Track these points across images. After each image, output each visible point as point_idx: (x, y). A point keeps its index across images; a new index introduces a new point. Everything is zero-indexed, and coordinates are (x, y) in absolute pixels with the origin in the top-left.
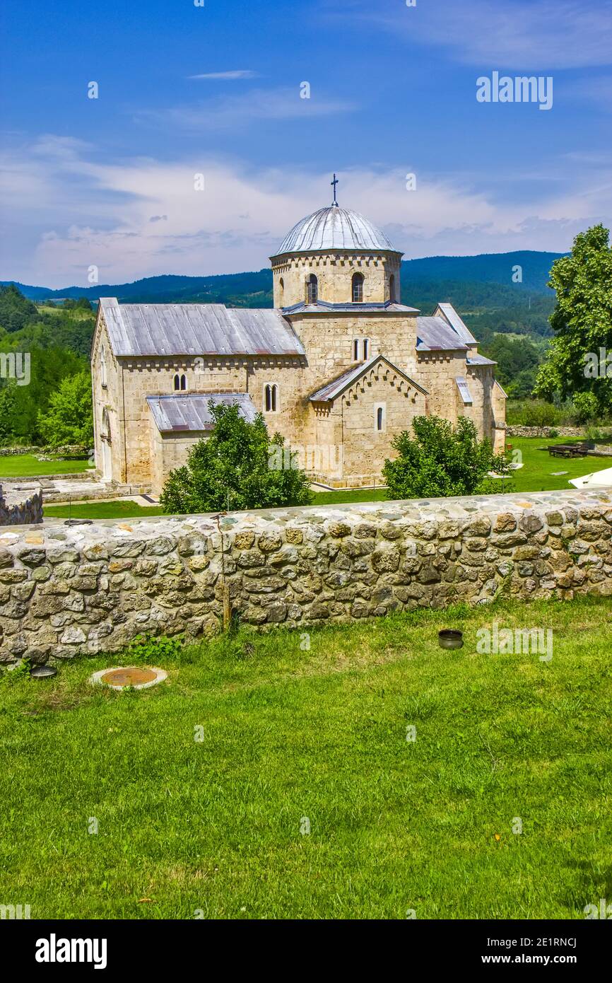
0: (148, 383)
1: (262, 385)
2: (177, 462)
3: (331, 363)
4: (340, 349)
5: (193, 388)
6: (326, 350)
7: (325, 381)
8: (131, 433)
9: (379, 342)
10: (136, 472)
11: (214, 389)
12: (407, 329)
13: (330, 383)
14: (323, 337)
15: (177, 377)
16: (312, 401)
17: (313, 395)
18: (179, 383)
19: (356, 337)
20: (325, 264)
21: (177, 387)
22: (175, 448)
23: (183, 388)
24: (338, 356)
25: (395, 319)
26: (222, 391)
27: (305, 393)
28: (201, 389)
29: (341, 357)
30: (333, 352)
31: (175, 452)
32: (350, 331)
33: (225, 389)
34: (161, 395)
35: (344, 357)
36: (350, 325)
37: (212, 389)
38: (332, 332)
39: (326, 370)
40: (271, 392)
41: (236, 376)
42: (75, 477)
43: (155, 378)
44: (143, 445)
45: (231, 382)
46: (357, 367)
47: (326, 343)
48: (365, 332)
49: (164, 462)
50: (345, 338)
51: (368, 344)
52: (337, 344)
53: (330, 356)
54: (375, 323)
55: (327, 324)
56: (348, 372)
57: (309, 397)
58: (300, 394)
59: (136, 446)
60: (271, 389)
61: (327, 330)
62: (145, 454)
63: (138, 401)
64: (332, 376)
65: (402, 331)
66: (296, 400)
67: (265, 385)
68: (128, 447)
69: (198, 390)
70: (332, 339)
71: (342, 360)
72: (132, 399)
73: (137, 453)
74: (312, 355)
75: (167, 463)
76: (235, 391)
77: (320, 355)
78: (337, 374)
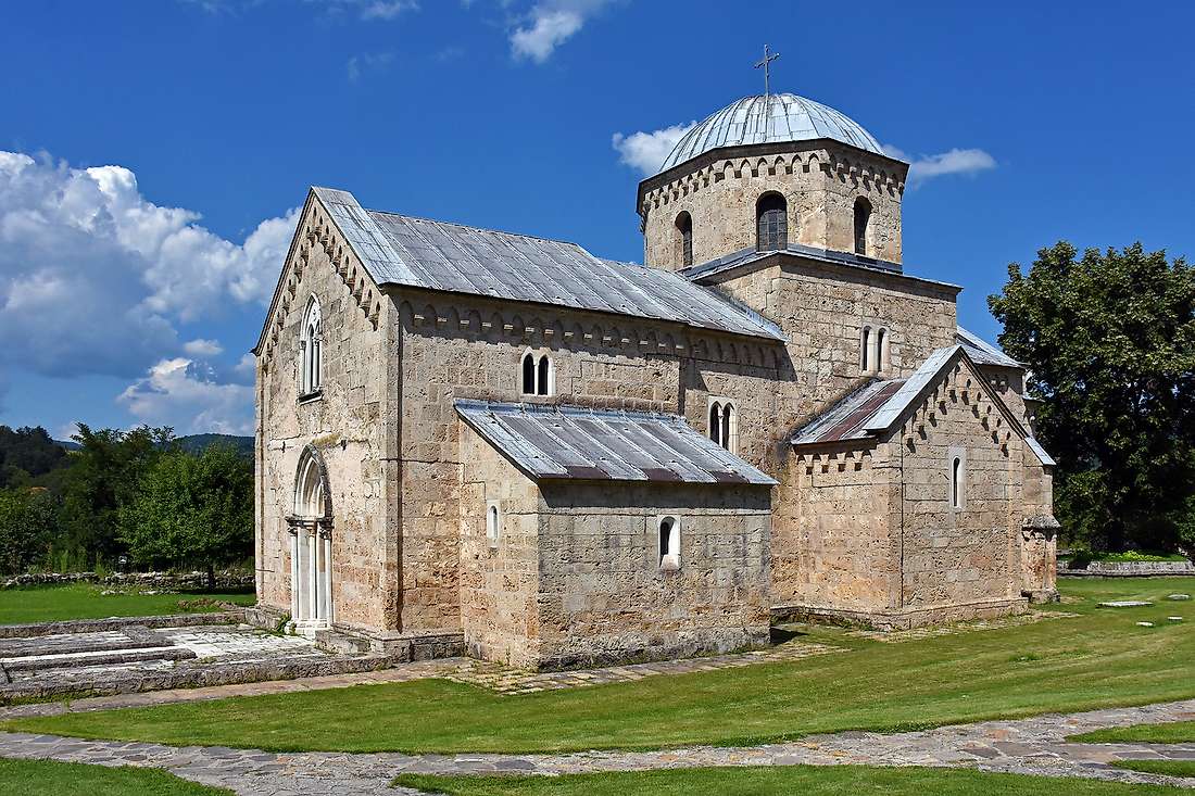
0: (461, 368)
1: (705, 401)
2: (574, 566)
3: (826, 369)
4: (842, 343)
5: (565, 391)
6: (820, 340)
7: (817, 407)
8: (414, 495)
9: (902, 339)
10: (424, 600)
11: (612, 397)
12: (943, 320)
14: (813, 312)
15: (529, 360)
16: (795, 446)
17: (796, 435)
18: (533, 376)
19: (868, 322)
20: (806, 169)
21: (528, 388)
22: (572, 526)
23: (543, 388)
24: (838, 355)
25: (925, 299)
26: (628, 406)
27: (783, 429)
28: (584, 394)
29: (842, 358)
30: (829, 346)
31: (572, 538)
32: (858, 308)
34: (491, 400)
35: (848, 360)
36: (858, 295)
37: (607, 398)
38: (829, 305)
39: (819, 383)
40: (721, 421)
41: (658, 374)
42: (206, 622)
43: (478, 355)
44: (443, 529)
45: (647, 387)
46: (867, 381)
47: (819, 327)
48: (881, 314)
49: (541, 566)
50: (852, 321)
51: (885, 339)
52: (838, 331)
53: (824, 355)
54: (896, 299)
55: (820, 287)
56: (853, 392)
57: (788, 439)
58: (774, 429)
59: (425, 532)
60: (720, 413)
61: (821, 299)
62: (448, 553)
63: (433, 411)
64: (827, 396)
66: (767, 443)
67: (712, 401)
68: (405, 533)
69: (576, 396)
70: (828, 319)
71: (844, 365)
72: (419, 406)
73: (428, 550)
74: (797, 346)
75: (549, 568)
76: (656, 408)
77: (810, 351)
78: (837, 393)
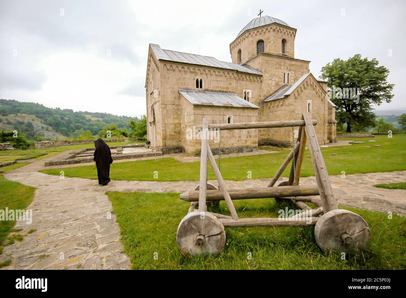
0: (180, 82)
1: (243, 91)
3: (274, 83)
4: (278, 76)
5: (207, 88)
6: (272, 76)
7: (271, 92)
9: (294, 75)
11: (219, 89)
13: (273, 93)
14: (270, 68)
15: (197, 80)
16: (266, 102)
17: (266, 99)
18: (199, 84)
19: (285, 71)
20: (269, 32)
21: (197, 86)
23: (201, 87)
24: (277, 79)
27: (262, 98)
28: (212, 88)
29: (278, 80)
30: (275, 77)
32: (282, 67)
33: (224, 90)
34: (187, 89)
35: (279, 81)
36: (282, 64)
37: (217, 89)
38: (274, 67)
39: (272, 86)
40: (247, 96)
41: (230, 83)
44: (176, 122)
45: (227, 86)
46: (284, 86)
47: (272, 72)
48: (288, 69)
50: (280, 70)
51: (289, 75)
52: (277, 73)
53: (273, 79)
54: (293, 65)
55: (272, 62)
57: (264, 100)
58: (260, 98)
59: (171, 122)
60: (246, 93)
61: (273, 65)
62: (178, 127)
63: (173, 92)
64: (274, 90)
65: (303, 71)
66: (258, 101)
67: (244, 91)
69: (210, 89)
70: (274, 70)
71: (279, 82)
72: (169, 91)
74: (266, 77)
76: (230, 92)
77: (270, 78)
78: (276, 89)
